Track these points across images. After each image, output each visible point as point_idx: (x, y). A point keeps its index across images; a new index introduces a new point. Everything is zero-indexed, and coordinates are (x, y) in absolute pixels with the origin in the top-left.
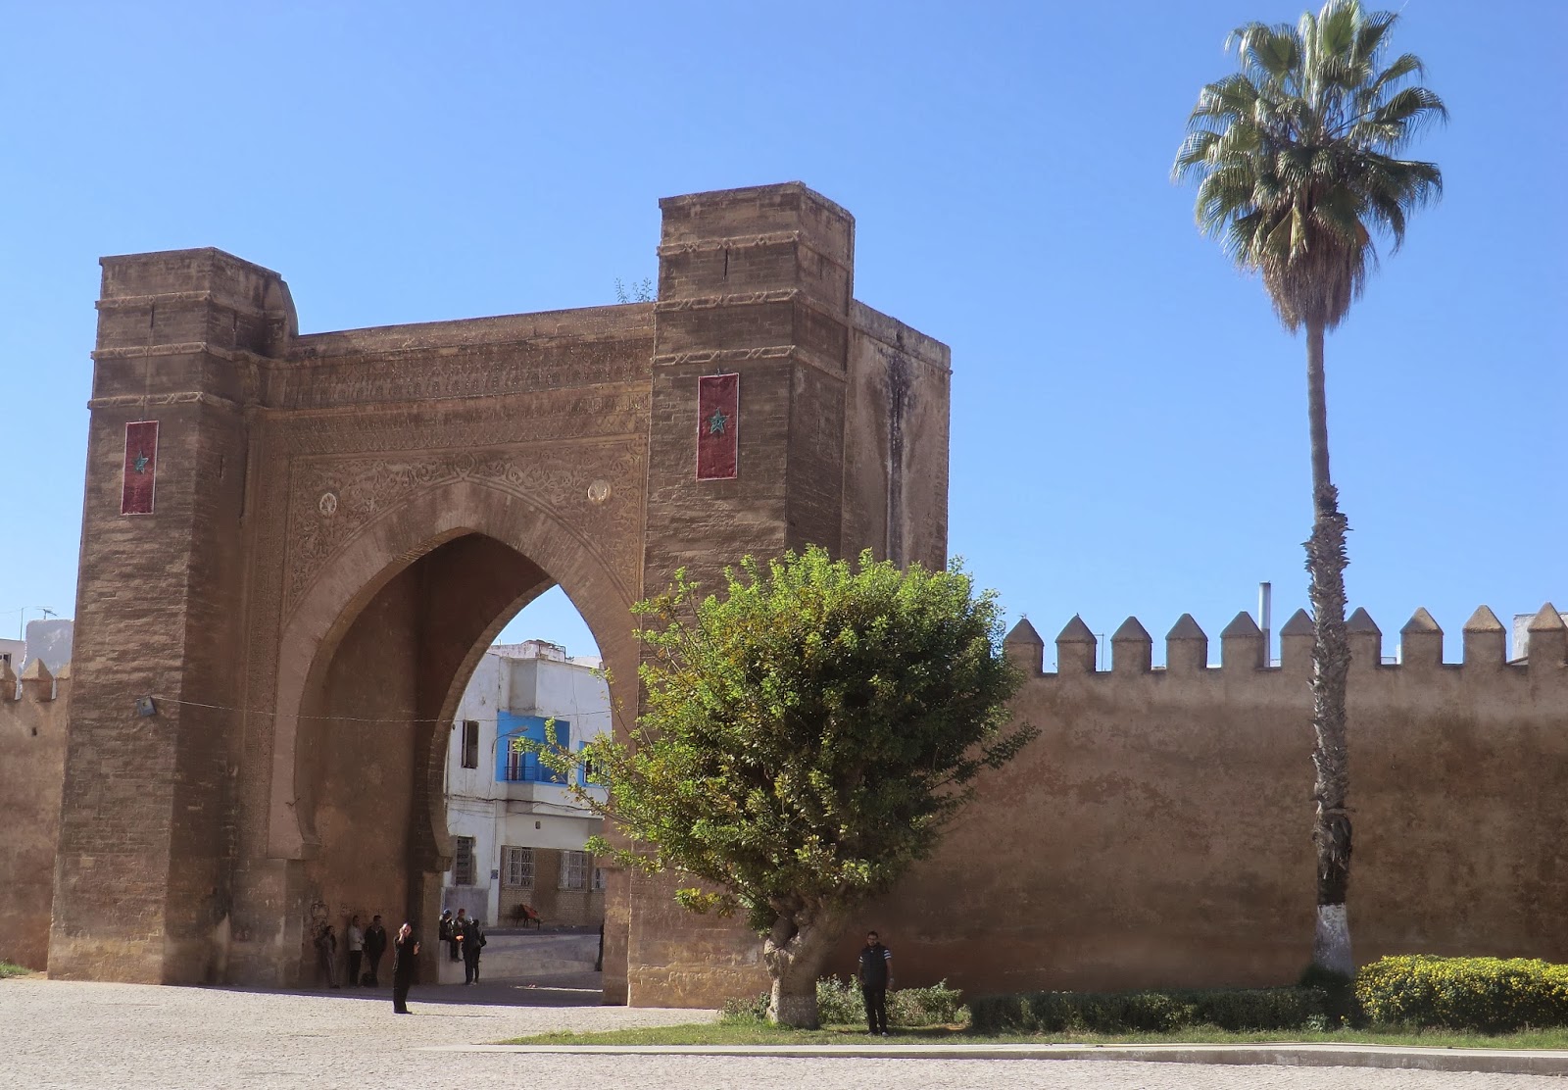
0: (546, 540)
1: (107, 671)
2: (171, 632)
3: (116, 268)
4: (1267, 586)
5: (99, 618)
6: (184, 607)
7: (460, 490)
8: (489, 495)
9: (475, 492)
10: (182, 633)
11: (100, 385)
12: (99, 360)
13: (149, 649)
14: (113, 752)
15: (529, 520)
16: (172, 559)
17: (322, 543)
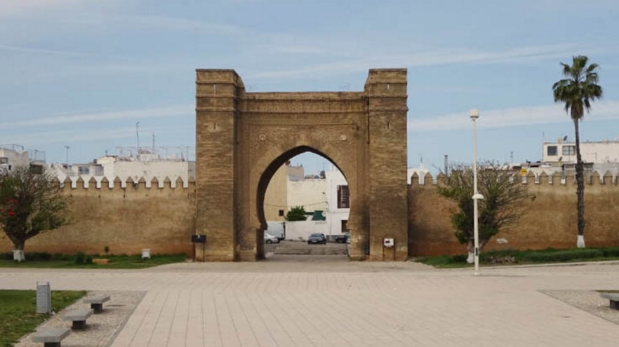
0: (329, 149)
1: (208, 181)
2: (229, 172)
3: (200, 72)
4: (446, 156)
5: (205, 167)
6: (232, 165)
7: (303, 136)
8: (311, 138)
9: (307, 137)
10: (232, 171)
11: (198, 104)
12: (198, 98)
13: (222, 176)
14: (213, 203)
15: (324, 144)
16: (228, 152)
17: (260, 148)
